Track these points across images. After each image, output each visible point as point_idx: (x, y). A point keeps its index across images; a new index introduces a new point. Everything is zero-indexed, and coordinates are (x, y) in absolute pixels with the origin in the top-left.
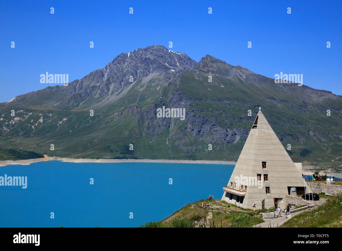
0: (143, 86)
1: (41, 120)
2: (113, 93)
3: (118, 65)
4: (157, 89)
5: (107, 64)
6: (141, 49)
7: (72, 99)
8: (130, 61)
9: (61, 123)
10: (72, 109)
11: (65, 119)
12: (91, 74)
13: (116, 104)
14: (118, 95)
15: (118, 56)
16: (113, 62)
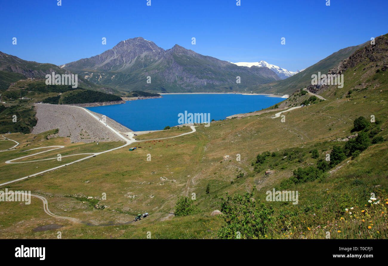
0: (143, 59)
1: (101, 77)
2: (126, 62)
3: (121, 47)
4: (152, 61)
5: (114, 47)
6: (131, 39)
7: (106, 66)
8: (126, 45)
9: (112, 78)
10: (108, 71)
11: (114, 76)
12: (106, 52)
13: (133, 68)
14: (130, 63)
15: (120, 43)
16: (117, 46)
